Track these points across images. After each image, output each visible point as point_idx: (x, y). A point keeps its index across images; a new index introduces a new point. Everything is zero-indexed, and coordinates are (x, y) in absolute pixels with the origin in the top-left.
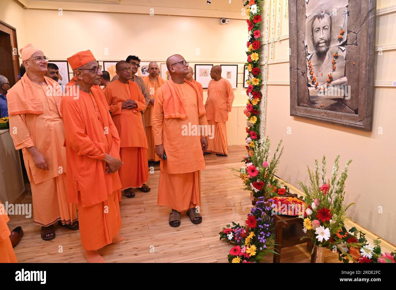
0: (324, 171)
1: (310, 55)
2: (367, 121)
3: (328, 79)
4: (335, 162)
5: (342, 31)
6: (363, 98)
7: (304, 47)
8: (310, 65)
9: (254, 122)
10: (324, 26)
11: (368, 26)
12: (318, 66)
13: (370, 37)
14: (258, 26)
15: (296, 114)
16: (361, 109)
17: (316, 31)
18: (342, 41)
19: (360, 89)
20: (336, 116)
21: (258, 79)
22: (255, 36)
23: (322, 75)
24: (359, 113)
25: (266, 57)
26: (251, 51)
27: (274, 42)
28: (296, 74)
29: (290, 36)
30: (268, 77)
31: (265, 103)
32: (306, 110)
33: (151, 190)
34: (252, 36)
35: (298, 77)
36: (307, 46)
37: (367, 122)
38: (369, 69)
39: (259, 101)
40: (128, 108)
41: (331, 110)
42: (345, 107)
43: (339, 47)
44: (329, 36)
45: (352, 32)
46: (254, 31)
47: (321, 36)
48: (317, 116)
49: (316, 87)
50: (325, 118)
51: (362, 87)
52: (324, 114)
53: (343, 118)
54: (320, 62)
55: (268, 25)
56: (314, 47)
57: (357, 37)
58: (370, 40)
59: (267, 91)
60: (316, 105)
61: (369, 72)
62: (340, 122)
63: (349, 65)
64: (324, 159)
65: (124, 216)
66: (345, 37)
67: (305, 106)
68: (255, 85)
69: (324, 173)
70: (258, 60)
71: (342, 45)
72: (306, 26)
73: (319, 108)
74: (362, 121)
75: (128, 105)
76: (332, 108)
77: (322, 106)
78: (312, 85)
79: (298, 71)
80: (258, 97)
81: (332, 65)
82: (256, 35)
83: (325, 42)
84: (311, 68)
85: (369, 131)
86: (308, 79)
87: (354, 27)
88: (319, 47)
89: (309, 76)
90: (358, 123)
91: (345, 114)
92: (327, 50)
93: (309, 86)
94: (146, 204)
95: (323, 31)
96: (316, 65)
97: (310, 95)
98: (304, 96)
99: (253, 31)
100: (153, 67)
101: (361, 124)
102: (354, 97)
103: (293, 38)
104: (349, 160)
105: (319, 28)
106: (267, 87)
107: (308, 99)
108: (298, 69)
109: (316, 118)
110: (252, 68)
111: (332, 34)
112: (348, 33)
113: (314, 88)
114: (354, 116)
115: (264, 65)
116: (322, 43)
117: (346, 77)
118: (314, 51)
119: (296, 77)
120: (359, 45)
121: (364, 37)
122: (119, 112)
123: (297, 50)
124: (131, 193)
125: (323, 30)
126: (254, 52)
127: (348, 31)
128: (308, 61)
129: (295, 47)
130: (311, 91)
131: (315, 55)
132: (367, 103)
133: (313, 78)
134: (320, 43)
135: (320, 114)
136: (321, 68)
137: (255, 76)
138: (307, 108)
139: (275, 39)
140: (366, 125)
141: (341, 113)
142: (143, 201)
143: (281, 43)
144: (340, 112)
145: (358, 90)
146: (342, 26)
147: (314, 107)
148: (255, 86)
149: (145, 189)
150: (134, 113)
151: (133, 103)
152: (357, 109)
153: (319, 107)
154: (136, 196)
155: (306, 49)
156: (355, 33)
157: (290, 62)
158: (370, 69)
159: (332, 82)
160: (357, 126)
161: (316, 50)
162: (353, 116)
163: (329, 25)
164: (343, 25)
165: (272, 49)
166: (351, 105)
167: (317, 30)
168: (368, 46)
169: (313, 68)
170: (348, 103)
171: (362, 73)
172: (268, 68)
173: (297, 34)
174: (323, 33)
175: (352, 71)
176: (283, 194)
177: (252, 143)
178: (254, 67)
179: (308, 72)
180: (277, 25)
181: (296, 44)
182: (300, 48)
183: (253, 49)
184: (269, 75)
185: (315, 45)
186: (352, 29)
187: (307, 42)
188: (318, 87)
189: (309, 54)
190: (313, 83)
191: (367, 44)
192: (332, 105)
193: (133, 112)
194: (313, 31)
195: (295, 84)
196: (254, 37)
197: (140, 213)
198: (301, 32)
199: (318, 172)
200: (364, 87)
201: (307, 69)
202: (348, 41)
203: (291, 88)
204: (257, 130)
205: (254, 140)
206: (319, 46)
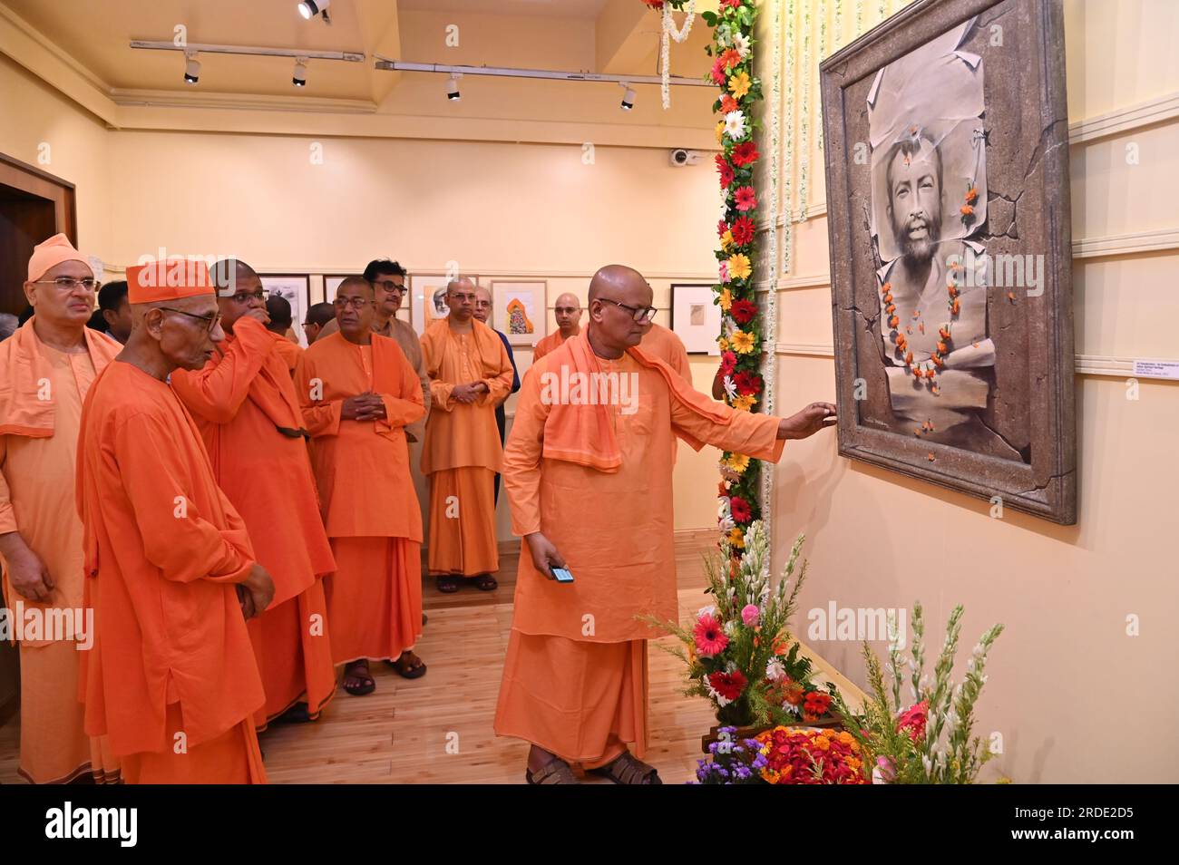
0: (920, 655)
1: (888, 267)
2: (1058, 490)
3: (939, 344)
4: (948, 629)
5: (972, 192)
6: (1042, 412)
7: (868, 240)
8: (888, 298)
9: (740, 468)
10: (920, 176)
11: (1045, 178)
12: (911, 299)
13: (1051, 212)
14: (748, 174)
15: (853, 450)
16: (1040, 446)
17: (899, 190)
18: (973, 223)
19: (1033, 381)
20: (966, 465)
21: (750, 336)
22: (738, 203)
23: (922, 329)
24: (1033, 461)
25: (772, 269)
26: (729, 250)
27: (794, 223)
28: (851, 323)
29: (830, 207)
30: (778, 329)
31: (773, 409)
32: (881, 440)
33: (429, 672)
34: (731, 203)
35: (855, 334)
36: (876, 237)
37: (1059, 494)
38: (1054, 318)
39: (755, 402)
40: (358, 418)
41: (952, 443)
42: (992, 437)
43: (965, 244)
44: (937, 207)
45: (999, 195)
46: (736, 189)
47: (916, 205)
48: (911, 463)
49: (907, 367)
50: (935, 469)
51: (1039, 375)
52: (931, 457)
53: (987, 472)
54: (914, 289)
55: (777, 172)
56: (896, 241)
57: (1017, 211)
58: (1052, 224)
59: (777, 371)
60: (910, 426)
61: (1056, 327)
62: (979, 488)
63: (997, 301)
64: (918, 614)
65: (323, 760)
66: (982, 213)
67: (878, 427)
68: (743, 351)
69: (918, 662)
70: (749, 277)
71: (977, 237)
72: (873, 175)
73: (918, 437)
74: (1044, 487)
75: (357, 410)
76: (956, 437)
77: (926, 430)
78: (895, 361)
79: (854, 315)
80: (752, 390)
81: (948, 298)
82: (744, 202)
83: (927, 226)
84: (891, 307)
85: (1066, 524)
86: (883, 340)
87: (1005, 179)
88: (910, 243)
89: (886, 332)
90: (1034, 495)
91: (992, 459)
92: (934, 250)
93: (889, 362)
94: (404, 718)
95: (918, 192)
96: (904, 299)
97: (892, 392)
98: (876, 394)
99: (732, 189)
100: (462, 291)
101: (1040, 499)
102: (1017, 405)
103: (838, 214)
104: (994, 626)
105: (907, 183)
106: (778, 360)
107: (886, 404)
108: (855, 308)
109: (910, 467)
110: (732, 301)
111: (943, 200)
112: (989, 200)
113: (902, 371)
114: (1019, 468)
115: (767, 292)
116: (918, 229)
117: (992, 339)
118: (898, 255)
119: (851, 333)
120: (1022, 236)
121: (1035, 213)
122: (333, 429)
123: (852, 248)
124: (363, 679)
125: (918, 187)
126: (737, 252)
127: (989, 192)
128: (883, 284)
129: (844, 240)
130: (893, 379)
131: (899, 265)
132: (1057, 430)
133: (898, 339)
134: (912, 230)
135: (920, 455)
136: (918, 308)
137: (740, 326)
138: (885, 433)
139: (794, 215)
140: (1057, 502)
141: (980, 457)
142: (394, 709)
143: (811, 226)
144: (980, 452)
145: (1028, 386)
146: (971, 176)
147: (904, 433)
148: (743, 355)
149: (410, 669)
150: (377, 433)
151: (374, 403)
152: (1029, 447)
153: (917, 433)
154: (376, 692)
155: (875, 246)
156: (1010, 200)
157: (831, 285)
158: (1057, 316)
159: (951, 354)
160: (1031, 503)
161: (903, 250)
162: (1017, 469)
163: (933, 172)
164: (974, 174)
165: (789, 243)
166: (1011, 431)
167: (902, 187)
168: (1047, 243)
169: (897, 305)
170: (1001, 425)
171: (1035, 327)
172: (779, 300)
173: (849, 201)
174: (918, 199)
175: (1007, 320)
176: (819, 711)
177: (736, 534)
178: (738, 299)
179: (884, 317)
180: (800, 171)
181: (846, 230)
182: (860, 245)
183: (735, 244)
184: (783, 324)
185: (899, 235)
186: (1000, 188)
187: (878, 225)
188: (913, 366)
189: (884, 263)
190: (899, 353)
191: (1044, 236)
192: (953, 429)
193: (375, 430)
194: (893, 190)
195: (849, 356)
196: (737, 207)
197: (375, 749)
198: (859, 194)
199: (896, 660)
200: (1045, 375)
201: (880, 310)
202: (990, 224)
203: (837, 365)
204: (752, 493)
205: (743, 524)
206: (910, 239)
